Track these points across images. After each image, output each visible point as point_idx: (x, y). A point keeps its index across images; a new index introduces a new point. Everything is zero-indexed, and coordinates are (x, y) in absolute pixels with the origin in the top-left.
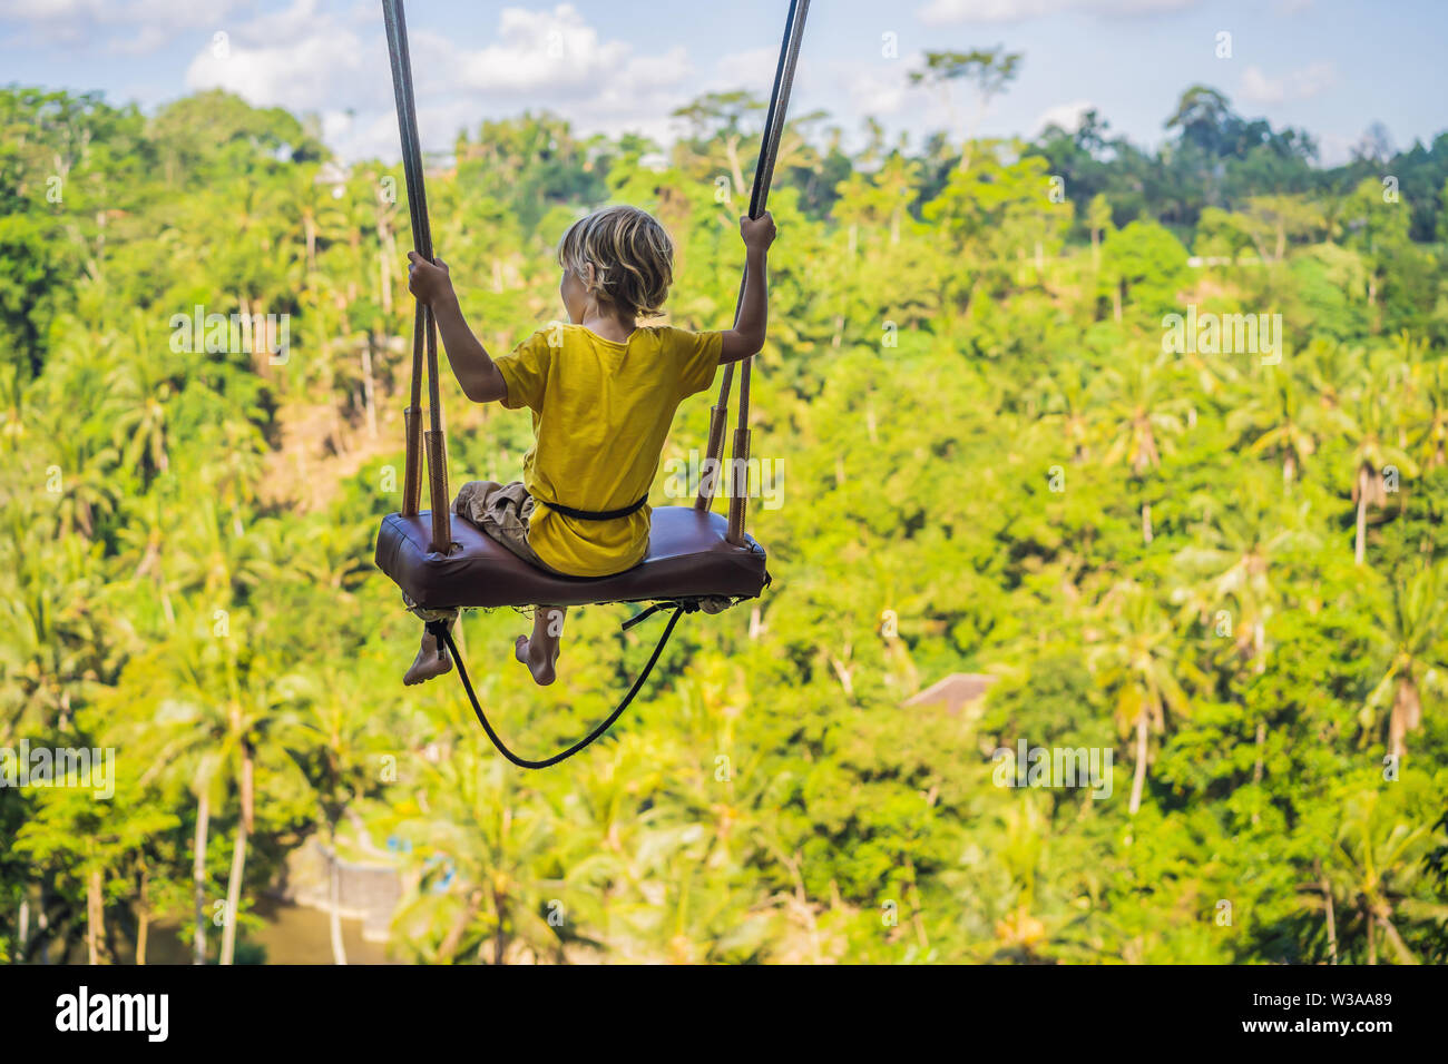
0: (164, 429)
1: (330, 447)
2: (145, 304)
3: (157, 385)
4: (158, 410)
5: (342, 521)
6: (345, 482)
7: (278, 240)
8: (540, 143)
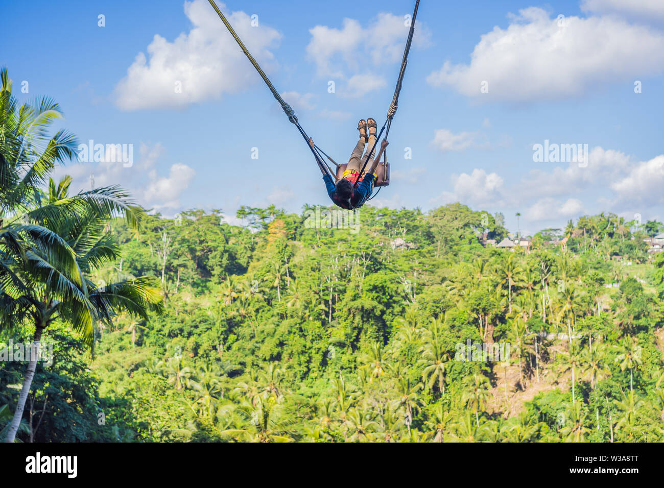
0: (445, 374)
1: (519, 387)
2: (436, 316)
3: (442, 354)
4: (442, 365)
5: (526, 423)
6: (527, 404)
7: (495, 286)
8: (608, 229)
